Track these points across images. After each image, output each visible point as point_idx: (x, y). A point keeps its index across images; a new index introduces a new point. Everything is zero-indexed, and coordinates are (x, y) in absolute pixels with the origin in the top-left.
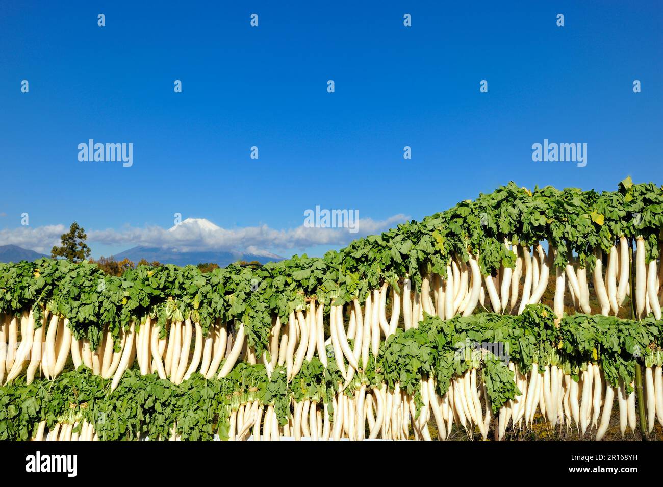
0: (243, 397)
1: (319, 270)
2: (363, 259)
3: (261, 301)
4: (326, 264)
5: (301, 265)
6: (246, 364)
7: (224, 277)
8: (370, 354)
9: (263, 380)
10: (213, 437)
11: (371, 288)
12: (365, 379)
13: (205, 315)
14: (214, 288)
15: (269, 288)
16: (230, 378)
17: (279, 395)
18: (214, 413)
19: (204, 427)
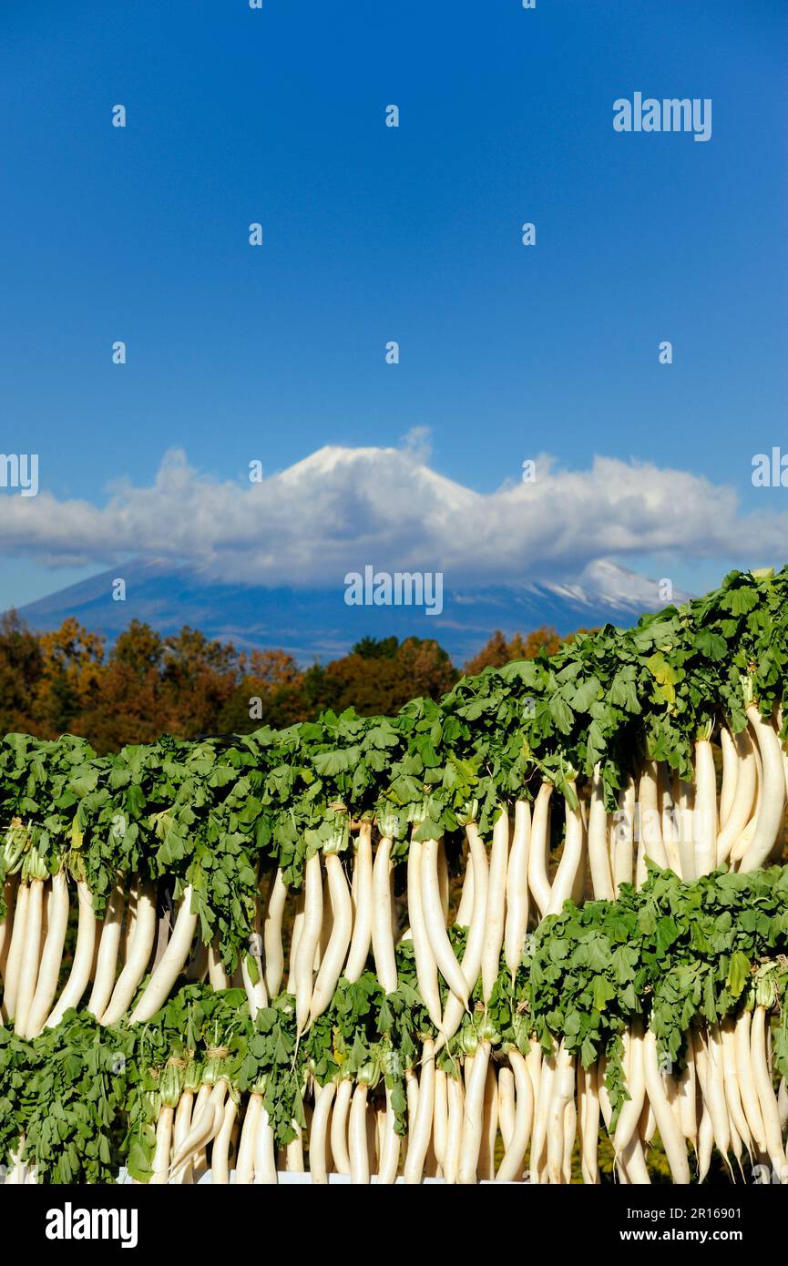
0: (190, 1073)
1: (379, 750)
2: (488, 723)
3: (232, 828)
4: (398, 735)
5: (337, 737)
6: (201, 988)
7: (145, 768)
8: (502, 965)
9: (241, 1029)
10: (115, 1174)
11: (507, 797)
12: (488, 1028)
13: (96, 864)
14: (118, 796)
15: (254, 795)
16: (159, 1024)
17: (275, 1068)
18: (116, 1110)
19: (90, 1144)
